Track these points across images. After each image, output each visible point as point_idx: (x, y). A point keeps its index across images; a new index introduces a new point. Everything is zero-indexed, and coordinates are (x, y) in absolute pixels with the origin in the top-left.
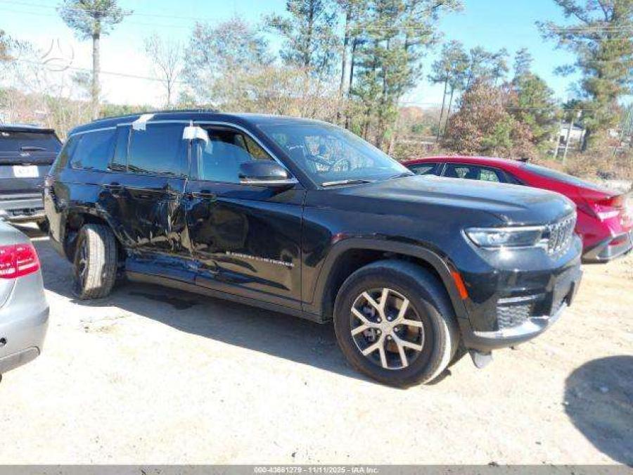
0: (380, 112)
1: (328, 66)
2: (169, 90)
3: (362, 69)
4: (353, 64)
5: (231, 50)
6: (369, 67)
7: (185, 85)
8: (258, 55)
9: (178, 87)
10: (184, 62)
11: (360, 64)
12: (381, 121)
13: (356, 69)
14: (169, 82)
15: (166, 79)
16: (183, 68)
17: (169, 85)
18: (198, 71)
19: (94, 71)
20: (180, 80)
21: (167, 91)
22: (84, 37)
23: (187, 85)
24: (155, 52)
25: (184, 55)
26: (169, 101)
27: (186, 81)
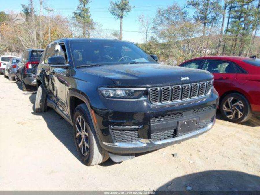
0: (241, 40)
1: (216, 20)
2: (147, 36)
3: (233, 20)
4: (229, 18)
5: (173, 18)
6: (237, 18)
7: (153, 33)
8: (184, 18)
9: (150, 35)
10: (153, 24)
11: (232, 18)
12: (242, 44)
13: (230, 20)
14: (147, 33)
15: (146, 32)
16: (152, 26)
17: (147, 34)
18: (158, 27)
19: (120, 31)
20: (151, 31)
21: (146, 37)
22: (117, 18)
23: (154, 33)
24: (142, 21)
25: (153, 21)
26: (147, 40)
27: (153, 32)
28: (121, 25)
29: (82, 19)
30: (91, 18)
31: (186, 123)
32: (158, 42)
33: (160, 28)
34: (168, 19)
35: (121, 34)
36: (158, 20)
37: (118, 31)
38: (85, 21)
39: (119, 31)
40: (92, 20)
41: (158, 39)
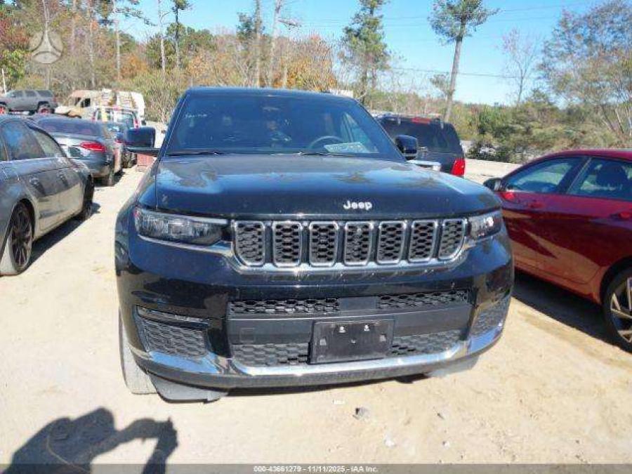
2: (521, 87)
7: (539, 80)
9: (530, 85)
10: (542, 55)
14: (522, 78)
15: (520, 76)
16: (541, 62)
17: (522, 82)
18: (557, 64)
19: (453, 73)
20: (535, 75)
21: (519, 88)
22: (448, 41)
23: (542, 81)
24: (512, 48)
25: (543, 48)
26: (519, 99)
27: (539, 78)
28: (455, 59)
29: (361, 43)
30: (382, 41)
31: (342, 330)
32: (550, 104)
33: (561, 66)
34: (589, 41)
35: (453, 81)
36: (559, 45)
37: (445, 75)
38: (369, 49)
39: (448, 73)
40: (386, 46)
41: (553, 96)
